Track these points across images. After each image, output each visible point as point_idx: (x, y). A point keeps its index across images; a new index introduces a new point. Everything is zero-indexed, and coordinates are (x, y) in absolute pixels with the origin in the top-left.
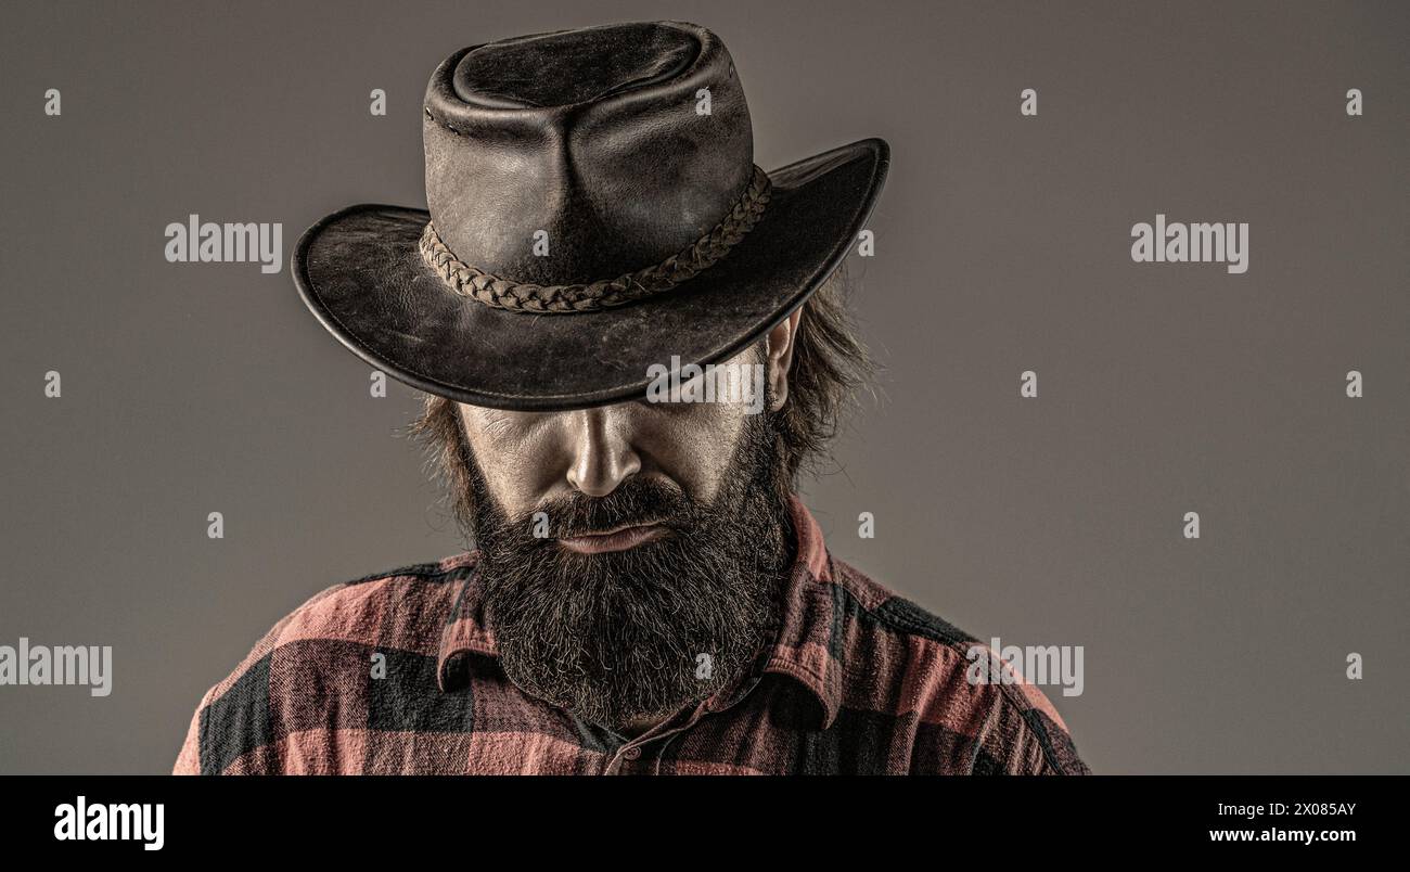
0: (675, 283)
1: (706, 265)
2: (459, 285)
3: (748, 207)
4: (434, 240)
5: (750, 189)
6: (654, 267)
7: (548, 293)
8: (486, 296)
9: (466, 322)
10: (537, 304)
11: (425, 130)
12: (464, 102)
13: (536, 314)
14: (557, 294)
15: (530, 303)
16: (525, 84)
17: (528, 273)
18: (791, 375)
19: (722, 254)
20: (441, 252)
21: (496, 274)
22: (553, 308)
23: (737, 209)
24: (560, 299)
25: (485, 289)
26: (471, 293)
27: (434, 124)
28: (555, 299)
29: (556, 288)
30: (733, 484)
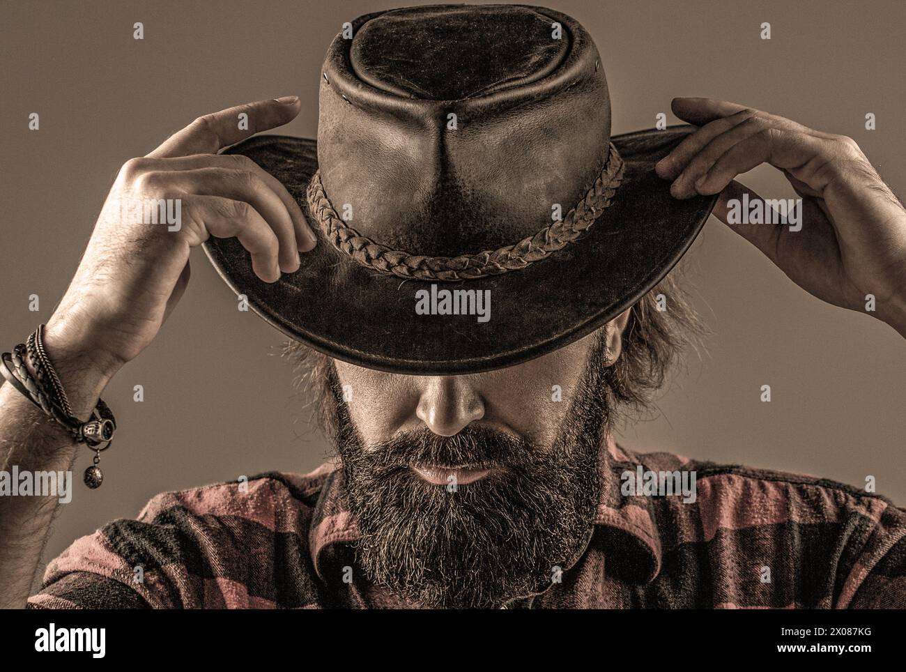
0: (528, 262)
1: (557, 247)
2: (338, 241)
3: (599, 193)
4: (320, 193)
5: (604, 174)
6: (512, 246)
7: (415, 262)
8: (360, 257)
9: (340, 276)
10: (404, 270)
11: (321, 90)
12: (357, 80)
13: (403, 279)
14: (423, 262)
15: (398, 268)
16: (413, 65)
17: (399, 242)
18: (625, 335)
19: (573, 238)
20: (324, 207)
21: (372, 238)
22: (418, 275)
23: (591, 194)
24: (425, 268)
25: (360, 250)
26: (347, 251)
27: (330, 88)
28: (420, 269)
29: (423, 258)
30: (569, 432)
